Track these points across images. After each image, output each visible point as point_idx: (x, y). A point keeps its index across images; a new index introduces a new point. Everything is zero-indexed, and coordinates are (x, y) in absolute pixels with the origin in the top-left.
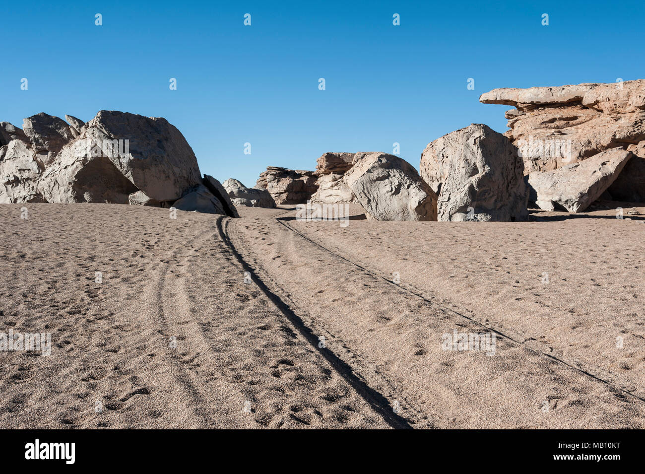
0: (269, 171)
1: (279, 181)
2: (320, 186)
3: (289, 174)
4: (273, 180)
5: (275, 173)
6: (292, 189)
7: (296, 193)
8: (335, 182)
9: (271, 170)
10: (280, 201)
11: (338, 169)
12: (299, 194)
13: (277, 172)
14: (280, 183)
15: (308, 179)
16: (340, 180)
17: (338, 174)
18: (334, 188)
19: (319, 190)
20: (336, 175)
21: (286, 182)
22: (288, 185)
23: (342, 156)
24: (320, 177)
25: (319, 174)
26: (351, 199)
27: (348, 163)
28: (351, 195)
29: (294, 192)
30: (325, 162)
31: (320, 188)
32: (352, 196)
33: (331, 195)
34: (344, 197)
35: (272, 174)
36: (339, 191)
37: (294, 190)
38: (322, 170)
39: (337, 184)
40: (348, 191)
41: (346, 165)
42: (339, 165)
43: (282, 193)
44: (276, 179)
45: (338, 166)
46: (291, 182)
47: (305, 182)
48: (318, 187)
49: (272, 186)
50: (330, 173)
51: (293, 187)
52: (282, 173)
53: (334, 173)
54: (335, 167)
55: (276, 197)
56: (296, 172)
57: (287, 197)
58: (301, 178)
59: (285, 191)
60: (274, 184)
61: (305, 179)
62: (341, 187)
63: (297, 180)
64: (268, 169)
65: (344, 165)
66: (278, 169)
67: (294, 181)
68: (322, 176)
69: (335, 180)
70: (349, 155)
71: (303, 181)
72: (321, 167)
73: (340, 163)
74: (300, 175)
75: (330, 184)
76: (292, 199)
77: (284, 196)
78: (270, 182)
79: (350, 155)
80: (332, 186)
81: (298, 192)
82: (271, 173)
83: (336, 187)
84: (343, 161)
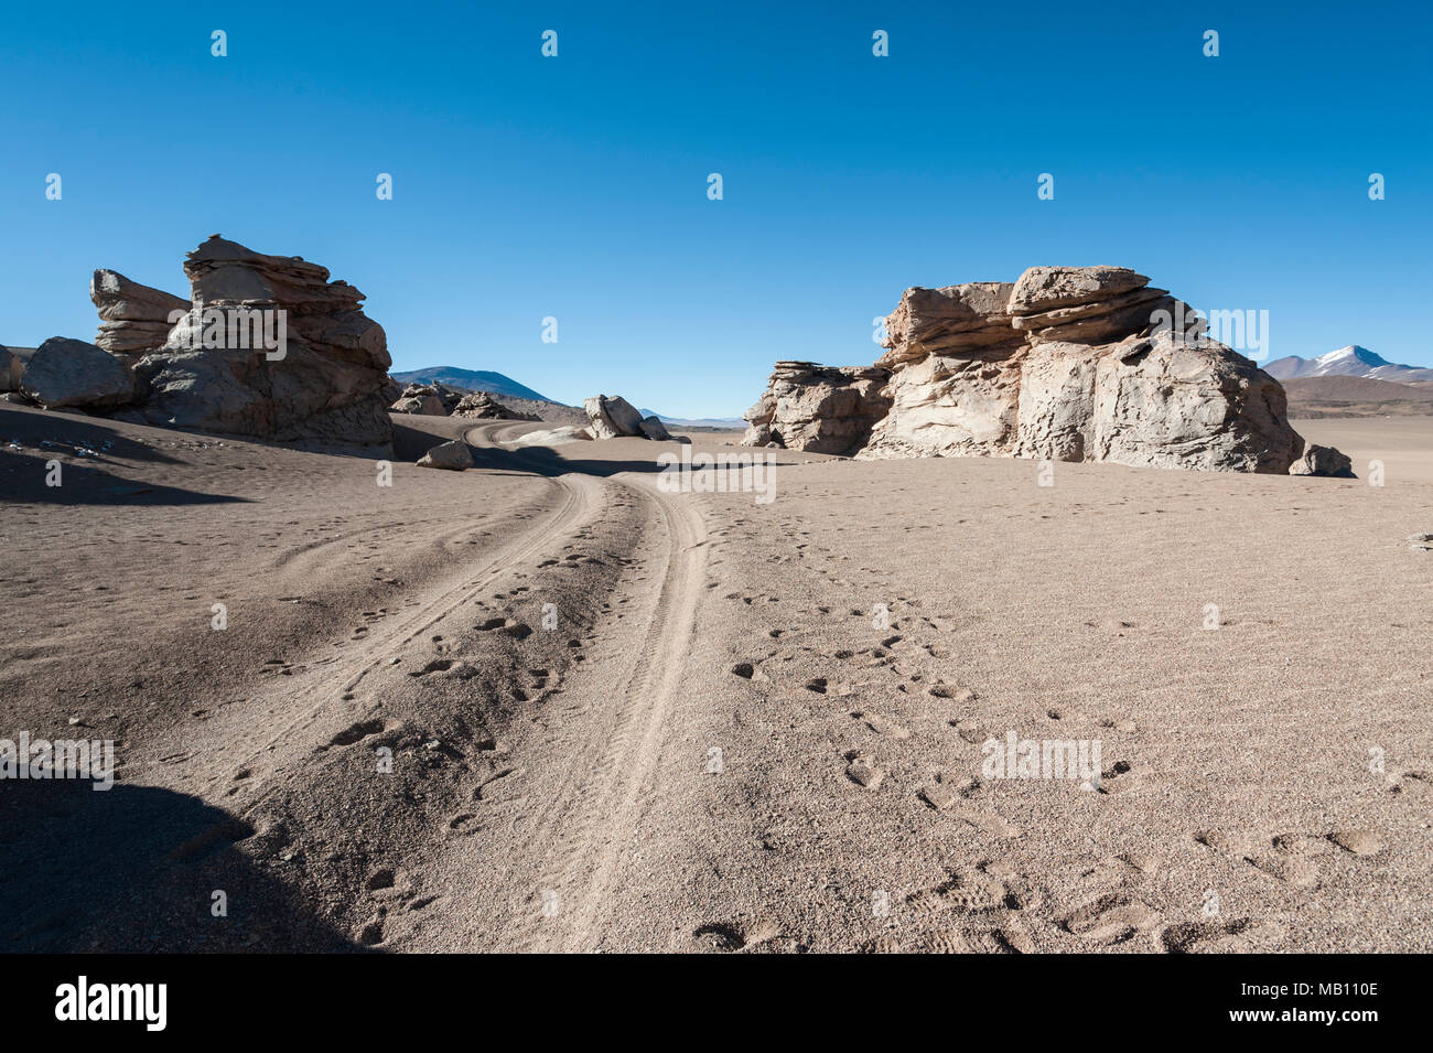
0: (778, 371)
1: (800, 394)
2: (896, 400)
3: (825, 377)
4: (789, 393)
5: (791, 375)
6: (833, 411)
7: (842, 419)
8: (943, 383)
9: (783, 370)
10: (803, 441)
11: (952, 341)
12: (850, 423)
13: (798, 372)
14: (804, 399)
15: (869, 386)
16: (959, 375)
17: (954, 355)
18: (940, 402)
19: (893, 411)
20: (945, 360)
21: (819, 394)
22: (822, 402)
23: (966, 294)
24: (896, 372)
25: (892, 363)
26: (999, 436)
27: (986, 316)
28: (998, 423)
29: (838, 418)
30: (909, 319)
31: (896, 403)
32: (1002, 428)
33: (932, 424)
34: (975, 431)
35: (786, 379)
36: (957, 411)
37: (837, 412)
38: (902, 349)
39: (949, 389)
40: (986, 411)
41: (980, 324)
42: (958, 327)
43: (809, 422)
44: (794, 388)
45: (952, 329)
46: (829, 394)
47: (863, 393)
48: (890, 401)
49: (787, 407)
50: (925, 356)
51: (833, 405)
52: (808, 375)
53: (940, 353)
54: (943, 333)
55: (794, 430)
56: (842, 371)
57: (820, 431)
58: (853, 386)
59: (816, 417)
60: (790, 400)
61: (862, 386)
62: (965, 397)
63: (843, 388)
64: (778, 367)
65: (975, 325)
66: (800, 366)
67: (835, 393)
68: (902, 368)
69: (942, 375)
70: (989, 288)
71: (858, 391)
72: (898, 338)
73: (959, 320)
74: (851, 378)
75: (926, 392)
76: (833, 435)
77: (813, 429)
78: (781, 397)
79: (995, 288)
80: (934, 397)
81: (847, 417)
82: (782, 376)
83: (946, 400)
84: (970, 310)
